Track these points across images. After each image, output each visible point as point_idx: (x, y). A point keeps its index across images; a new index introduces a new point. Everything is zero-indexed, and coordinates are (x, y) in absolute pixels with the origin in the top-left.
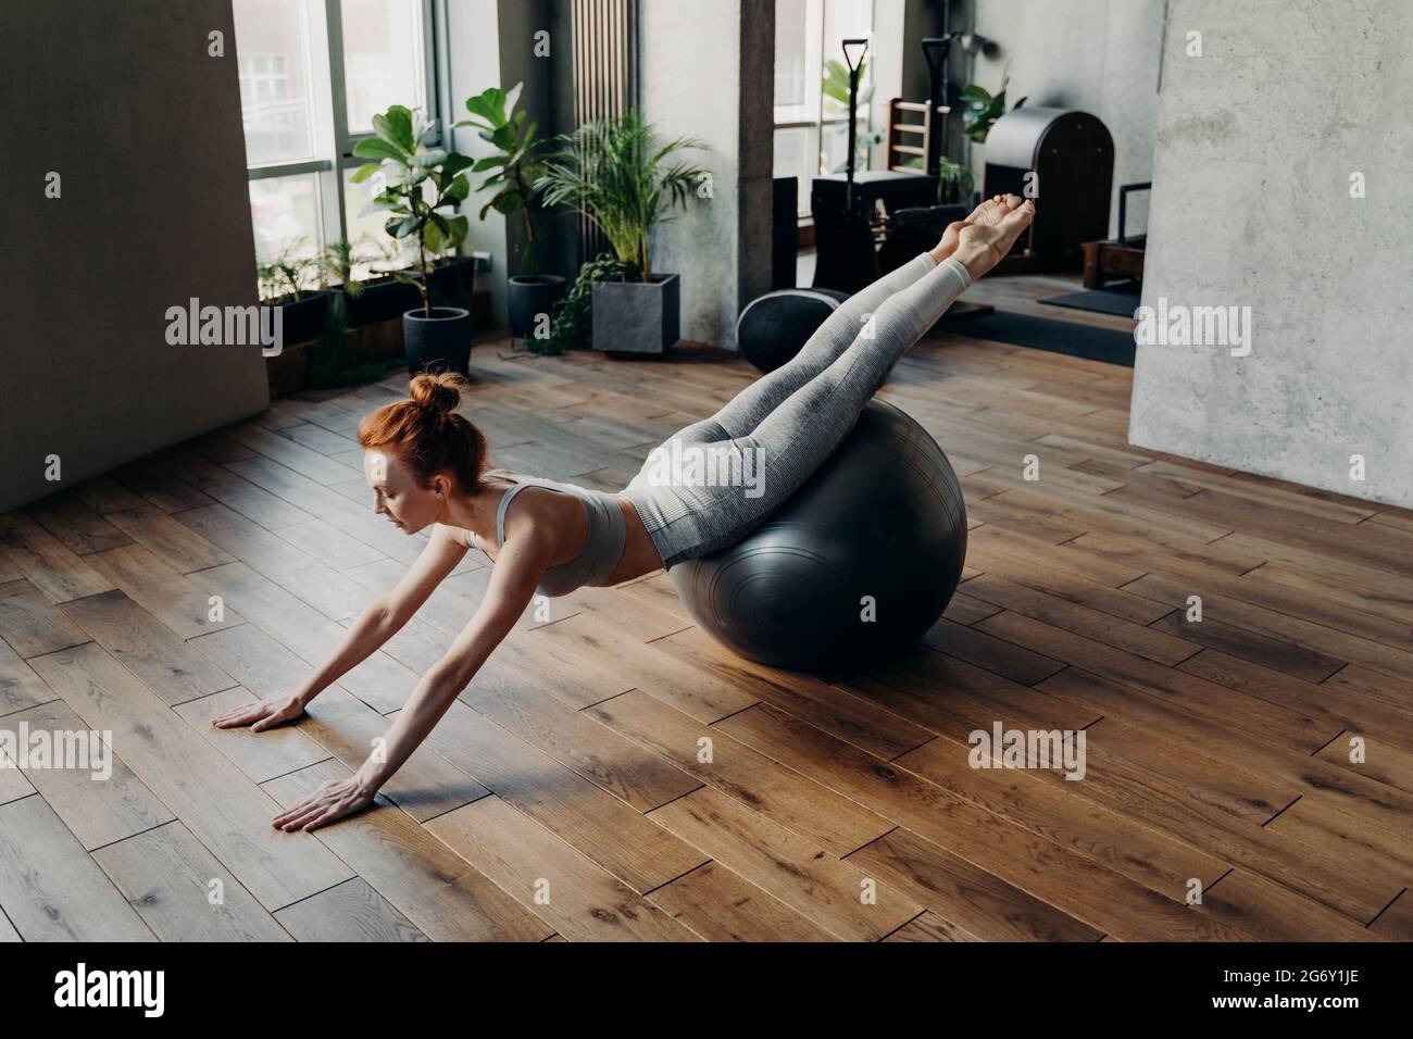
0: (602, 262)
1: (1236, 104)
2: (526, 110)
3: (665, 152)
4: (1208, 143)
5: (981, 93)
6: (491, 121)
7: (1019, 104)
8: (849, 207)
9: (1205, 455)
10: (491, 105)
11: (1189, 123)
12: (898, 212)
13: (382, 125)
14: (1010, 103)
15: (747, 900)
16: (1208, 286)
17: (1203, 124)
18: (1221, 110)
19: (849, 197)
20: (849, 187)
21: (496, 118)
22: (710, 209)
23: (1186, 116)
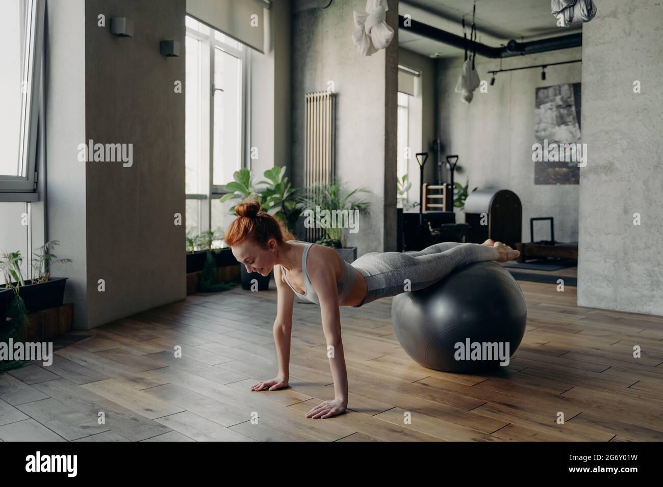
0: (325, 240)
1: (615, 159)
2: (288, 177)
3: (349, 196)
4: (603, 175)
5: (459, 186)
6: (273, 181)
7: (475, 190)
8: (421, 223)
9: (614, 307)
10: (274, 174)
11: (594, 167)
12: (443, 225)
13: (238, 176)
14: (470, 190)
15: (537, 434)
16: (609, 234)
17: (601, 167)
18: (608, 161)
19: (421, 219)
20: (421, 216)
21: (276, 180)
22: (370, 219)
23: (593, 165)
